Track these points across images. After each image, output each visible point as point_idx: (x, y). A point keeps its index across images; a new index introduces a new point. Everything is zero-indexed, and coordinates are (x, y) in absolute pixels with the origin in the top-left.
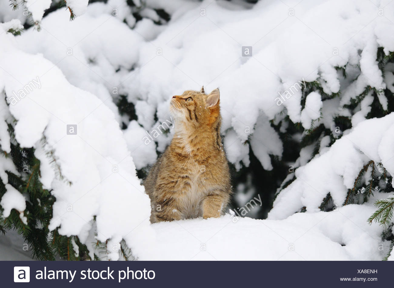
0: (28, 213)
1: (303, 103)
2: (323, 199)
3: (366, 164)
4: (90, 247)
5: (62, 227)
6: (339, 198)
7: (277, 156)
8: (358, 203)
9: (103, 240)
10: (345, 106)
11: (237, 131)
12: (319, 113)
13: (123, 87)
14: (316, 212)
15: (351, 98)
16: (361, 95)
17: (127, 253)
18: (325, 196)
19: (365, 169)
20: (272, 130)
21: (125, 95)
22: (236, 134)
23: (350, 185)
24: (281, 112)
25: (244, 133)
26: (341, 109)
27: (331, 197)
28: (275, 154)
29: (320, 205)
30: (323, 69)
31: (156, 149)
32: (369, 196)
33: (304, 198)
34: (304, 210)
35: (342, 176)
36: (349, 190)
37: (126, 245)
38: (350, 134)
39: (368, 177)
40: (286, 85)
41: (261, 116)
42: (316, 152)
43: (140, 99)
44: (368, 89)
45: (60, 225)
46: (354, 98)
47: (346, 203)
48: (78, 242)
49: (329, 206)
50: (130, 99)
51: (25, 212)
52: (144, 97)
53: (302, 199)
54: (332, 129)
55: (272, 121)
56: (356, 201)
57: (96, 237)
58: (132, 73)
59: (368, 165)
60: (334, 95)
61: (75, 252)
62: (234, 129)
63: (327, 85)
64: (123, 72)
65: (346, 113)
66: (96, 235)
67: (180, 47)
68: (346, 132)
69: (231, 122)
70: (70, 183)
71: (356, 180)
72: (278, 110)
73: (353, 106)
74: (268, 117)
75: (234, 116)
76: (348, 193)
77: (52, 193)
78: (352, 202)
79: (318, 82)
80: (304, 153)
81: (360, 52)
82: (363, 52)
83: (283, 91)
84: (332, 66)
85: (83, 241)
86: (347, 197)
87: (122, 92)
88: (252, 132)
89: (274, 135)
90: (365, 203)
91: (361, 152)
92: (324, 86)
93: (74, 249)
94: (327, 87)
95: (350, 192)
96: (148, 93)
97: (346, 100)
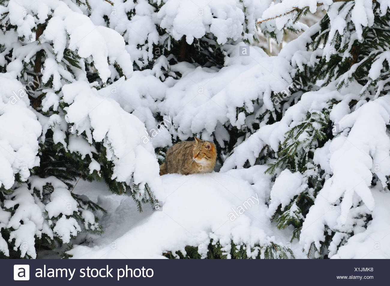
0: (102, 172)
1: (237, 117)
2: (245, 162)
3: (265, 146)
4: (131, 187)
5: (117, 178)
6: (252, 162)
7: (227, 141)
8: (261, 164)
9: (137, 184)
10: (257, 118)
11: (207, 130)
12: (244, 122)
13: (158, 109)
14: (241, 168)
15: (260, 115)
16: (264, 113)
17: (148, 190)
18: (246, 161)
19: (264, 148)
20: (225, 129)
21: (159, 112)
22: (207, 132)
23: (257, 156)
24: (228, 121)
25: (210, 131)
26: (255, 120)
27: (249, 162)
28: (226, 140)
29: (243, 165)
30: (246, 101)
31: (172, 138)
32: (266, 161)
33: (236, 162)
34: (236, 168)
35: (253, 152)
36: (257, 158)
37: (148, 186)
38: (259, 131)
39: (265, 152)
40: (229, 109)
41: (218, 123)
42: (244, 140)
43: (165, 115)
44: (267, 111)
45: (117, 177)
46: (261, 114)
47: (255, 164)
48: (126, 185)
49: (248, 165)
50: (161, 115)
51: (100, 171)
52: (167, 114)
53: (235, 163)
54: (251, 129)
55: (224, 126)
56: (260, 163)
57: (133, 183)
58: (162, 102)
59: (266, 147)
60: (252, 114)
61: (124, 189)
62: (206, 129)
63: (248, 109)
64: (158, 101)
65: (257, 121)
66: (134, 182)
67: (184, 90)
68: (257, 130)
69: (204, 126)
70: (118, 158)
71: (260, 154)
72: (226, 120)
73: (261, 118)
74: (222, 124)
75: (206, 123)
76: (256, 159)
77: (113, 162)
78: (259, 164)
79: (244, 108)
80: (239, 140)
81: (263, 93)
82: (265, 93)
83: (228, 112)
84: (250, 100)
85: (128, 184)
86: (256, 162)
87: (158, 111)
88: (214, 130)
89: (226, 132)
90: (265, 164)
91: (262, 141)
92: (246, 109)
93: (124, 188)
94: (248, 110)
95: (257, 159)
96: (169, 112)
97: (257, 116)
